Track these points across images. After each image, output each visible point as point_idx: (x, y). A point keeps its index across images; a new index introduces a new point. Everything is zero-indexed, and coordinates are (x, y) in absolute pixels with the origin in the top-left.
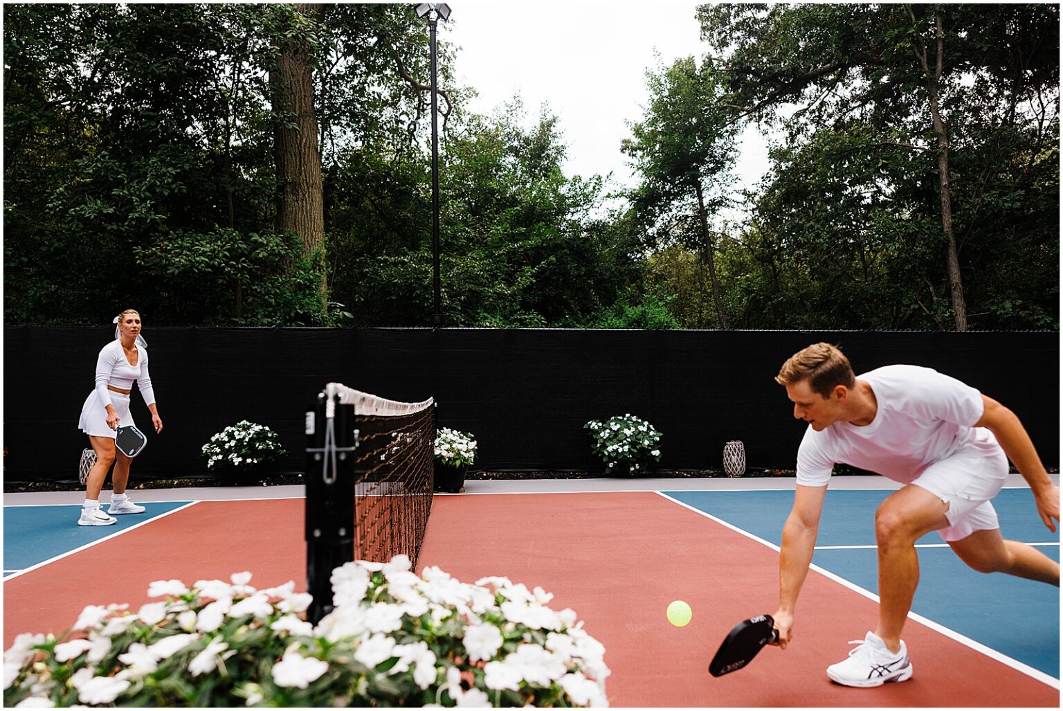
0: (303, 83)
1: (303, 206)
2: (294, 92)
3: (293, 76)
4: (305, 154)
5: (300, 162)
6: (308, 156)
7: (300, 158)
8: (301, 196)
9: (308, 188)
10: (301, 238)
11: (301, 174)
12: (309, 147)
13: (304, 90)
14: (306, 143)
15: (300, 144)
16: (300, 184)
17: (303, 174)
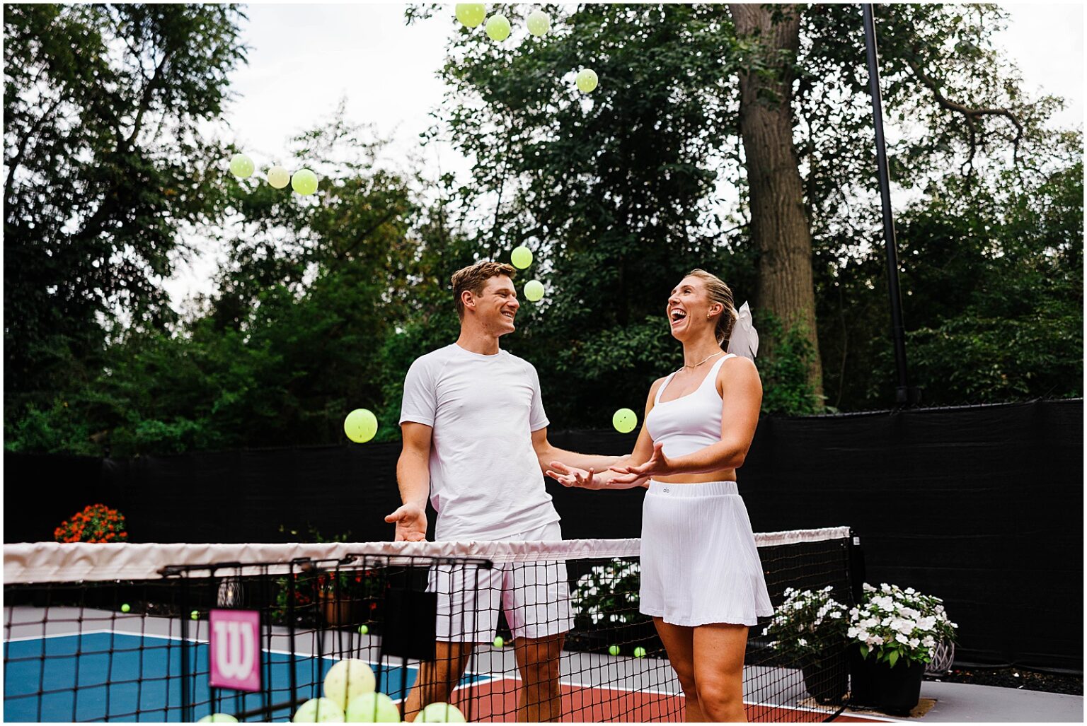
0: (779, 131)
1: (782, 278)
2: (767, 143)
3: (766, 125)
4: (783, 214)
5: (778, 224)
6: (788, 215)
7: (777, 220)
8: (779, 266)
9: (788, 254)
10: (781, 318)
11: (778, 239)
12: (788, 205)
13: (781, 139)
14: (784, 201)
15: (777, 203)
16: (777, 251)
17: (781, 238)
